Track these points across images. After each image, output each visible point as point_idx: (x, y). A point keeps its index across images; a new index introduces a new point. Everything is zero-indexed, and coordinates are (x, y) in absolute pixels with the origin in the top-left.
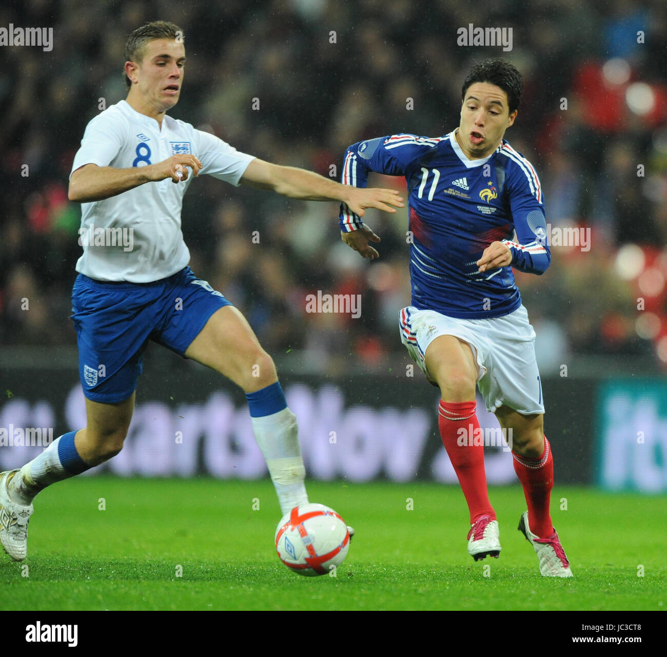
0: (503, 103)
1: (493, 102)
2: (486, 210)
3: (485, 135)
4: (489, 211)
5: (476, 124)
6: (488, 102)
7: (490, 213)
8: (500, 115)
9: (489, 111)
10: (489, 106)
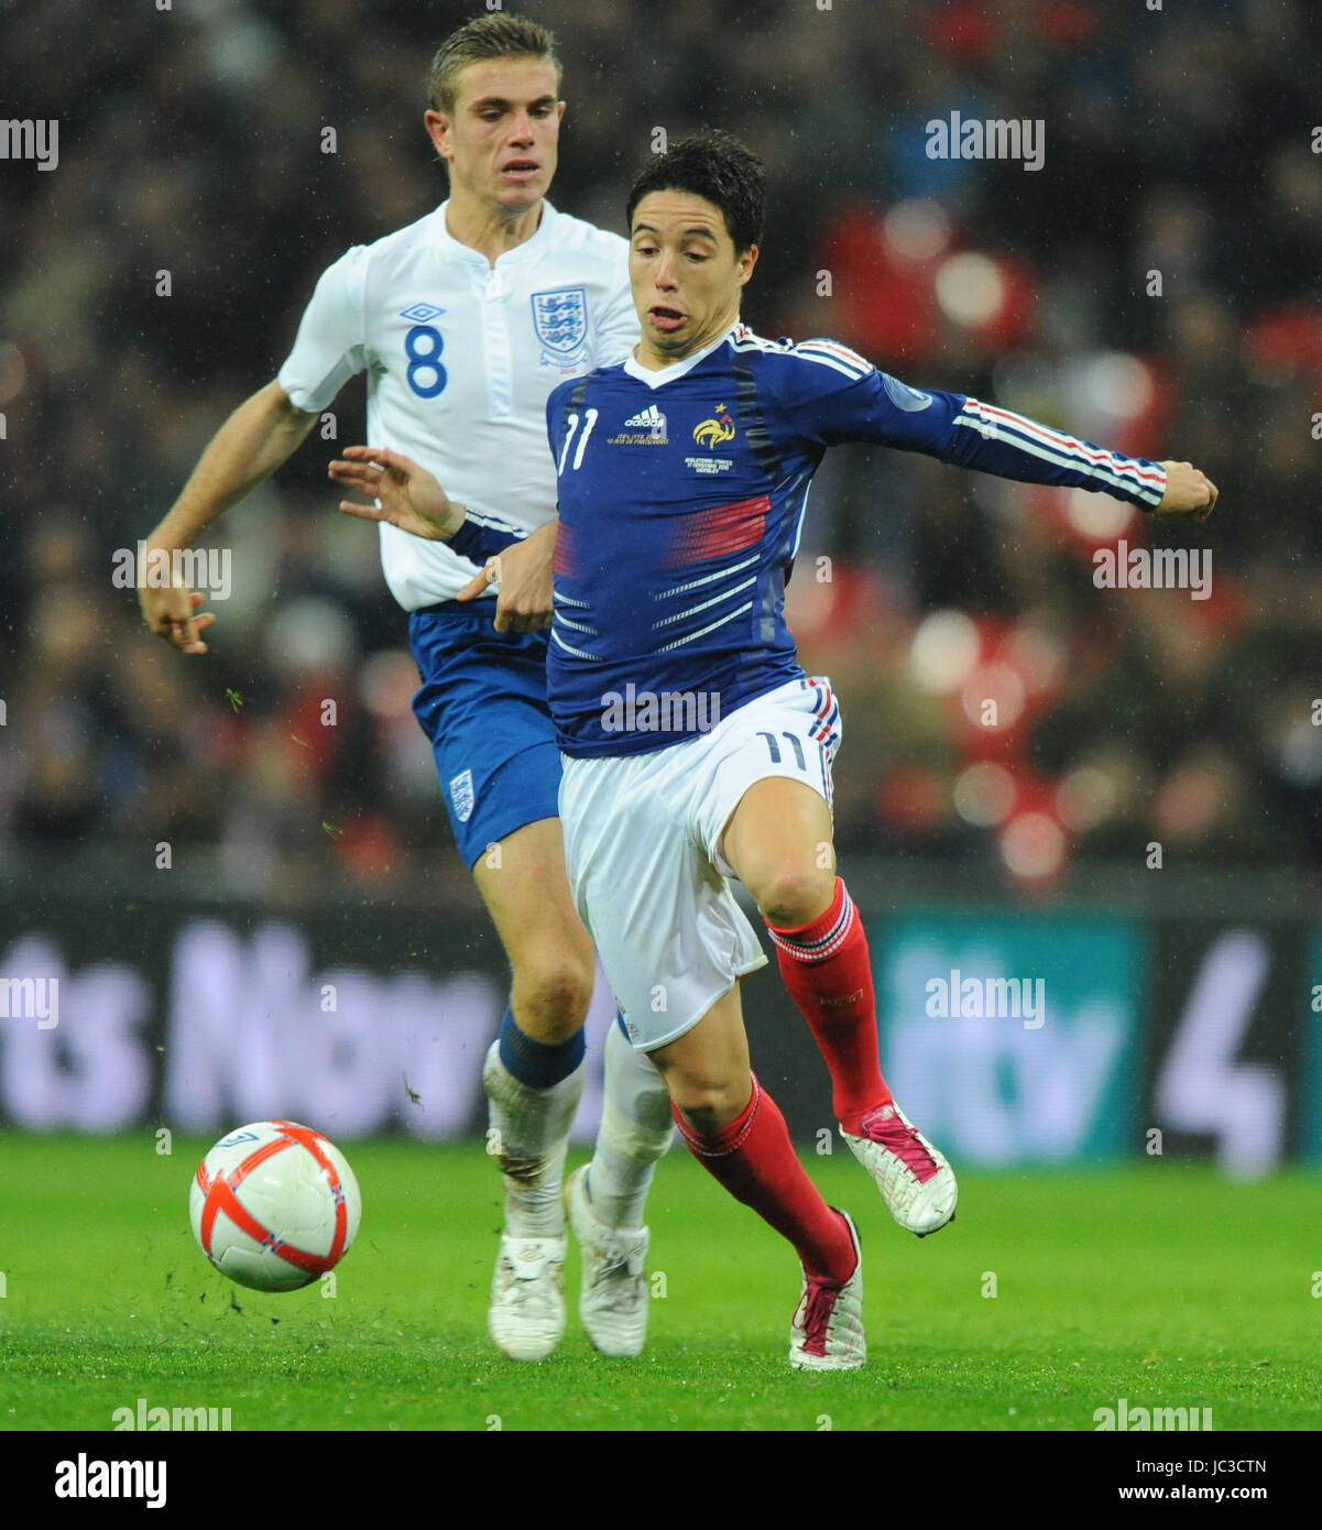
0: (714, 231)
1: (690, 231)
2: (706, 466)
3: (687, 309)
4: (715, 466)
5: (658, 287)
6: (679, 233)
7: (716, 471)
8: (709, 261)
9: (687, 254)
10: (684, 241)
